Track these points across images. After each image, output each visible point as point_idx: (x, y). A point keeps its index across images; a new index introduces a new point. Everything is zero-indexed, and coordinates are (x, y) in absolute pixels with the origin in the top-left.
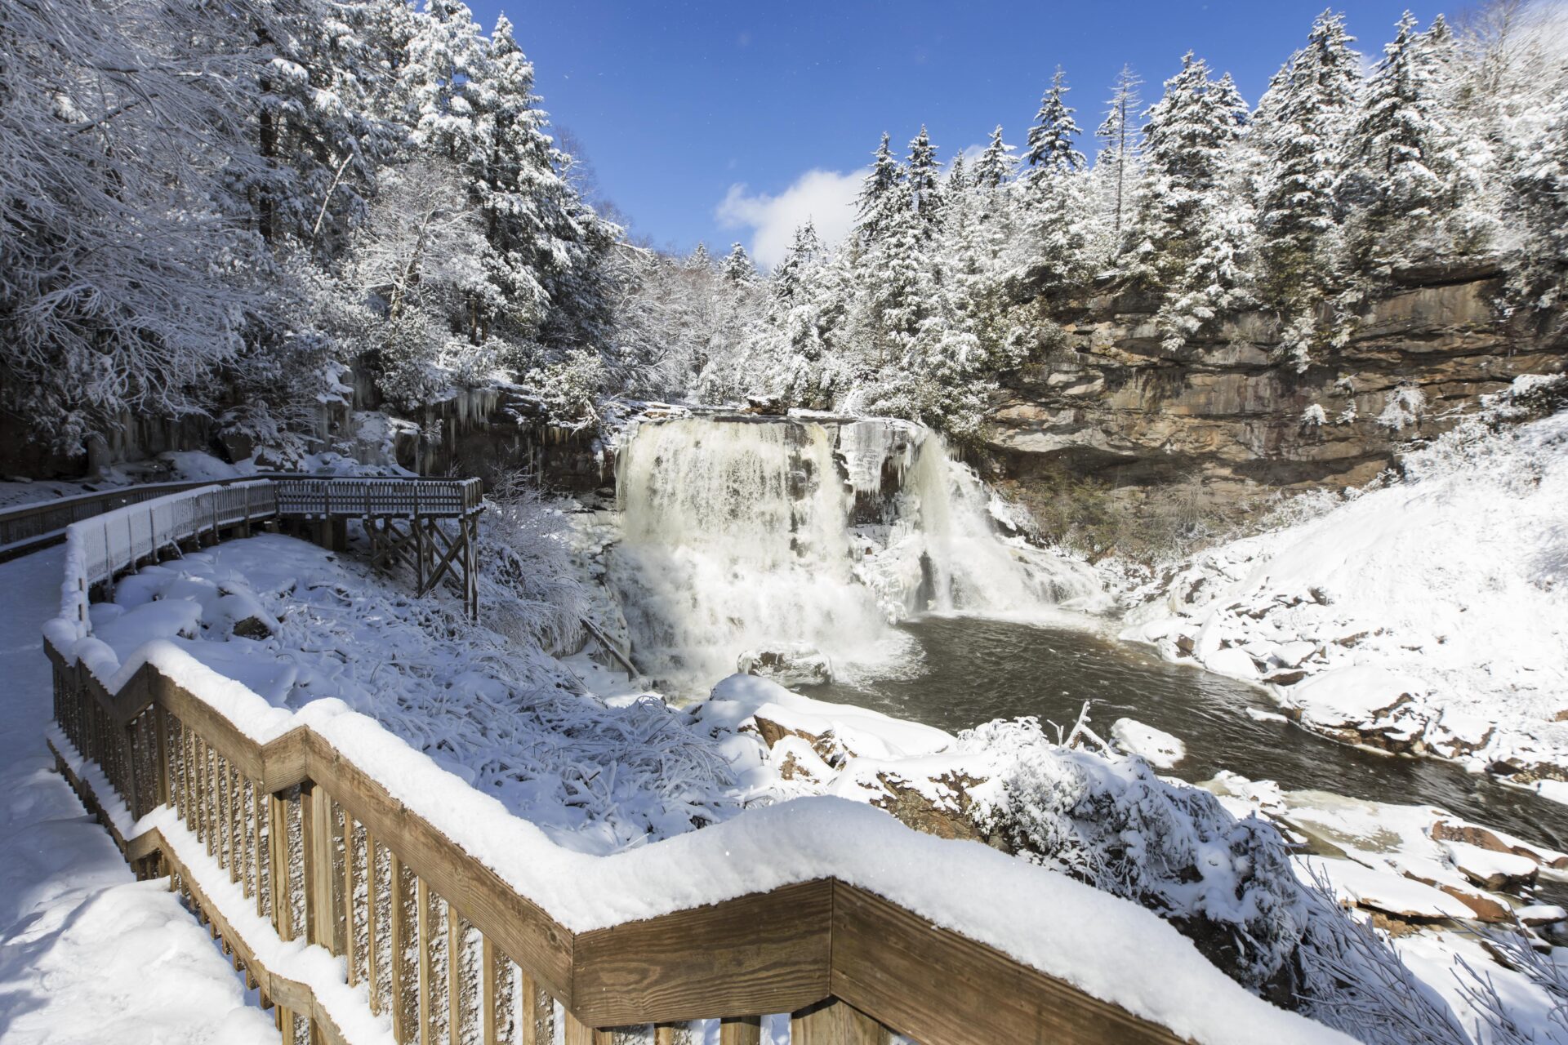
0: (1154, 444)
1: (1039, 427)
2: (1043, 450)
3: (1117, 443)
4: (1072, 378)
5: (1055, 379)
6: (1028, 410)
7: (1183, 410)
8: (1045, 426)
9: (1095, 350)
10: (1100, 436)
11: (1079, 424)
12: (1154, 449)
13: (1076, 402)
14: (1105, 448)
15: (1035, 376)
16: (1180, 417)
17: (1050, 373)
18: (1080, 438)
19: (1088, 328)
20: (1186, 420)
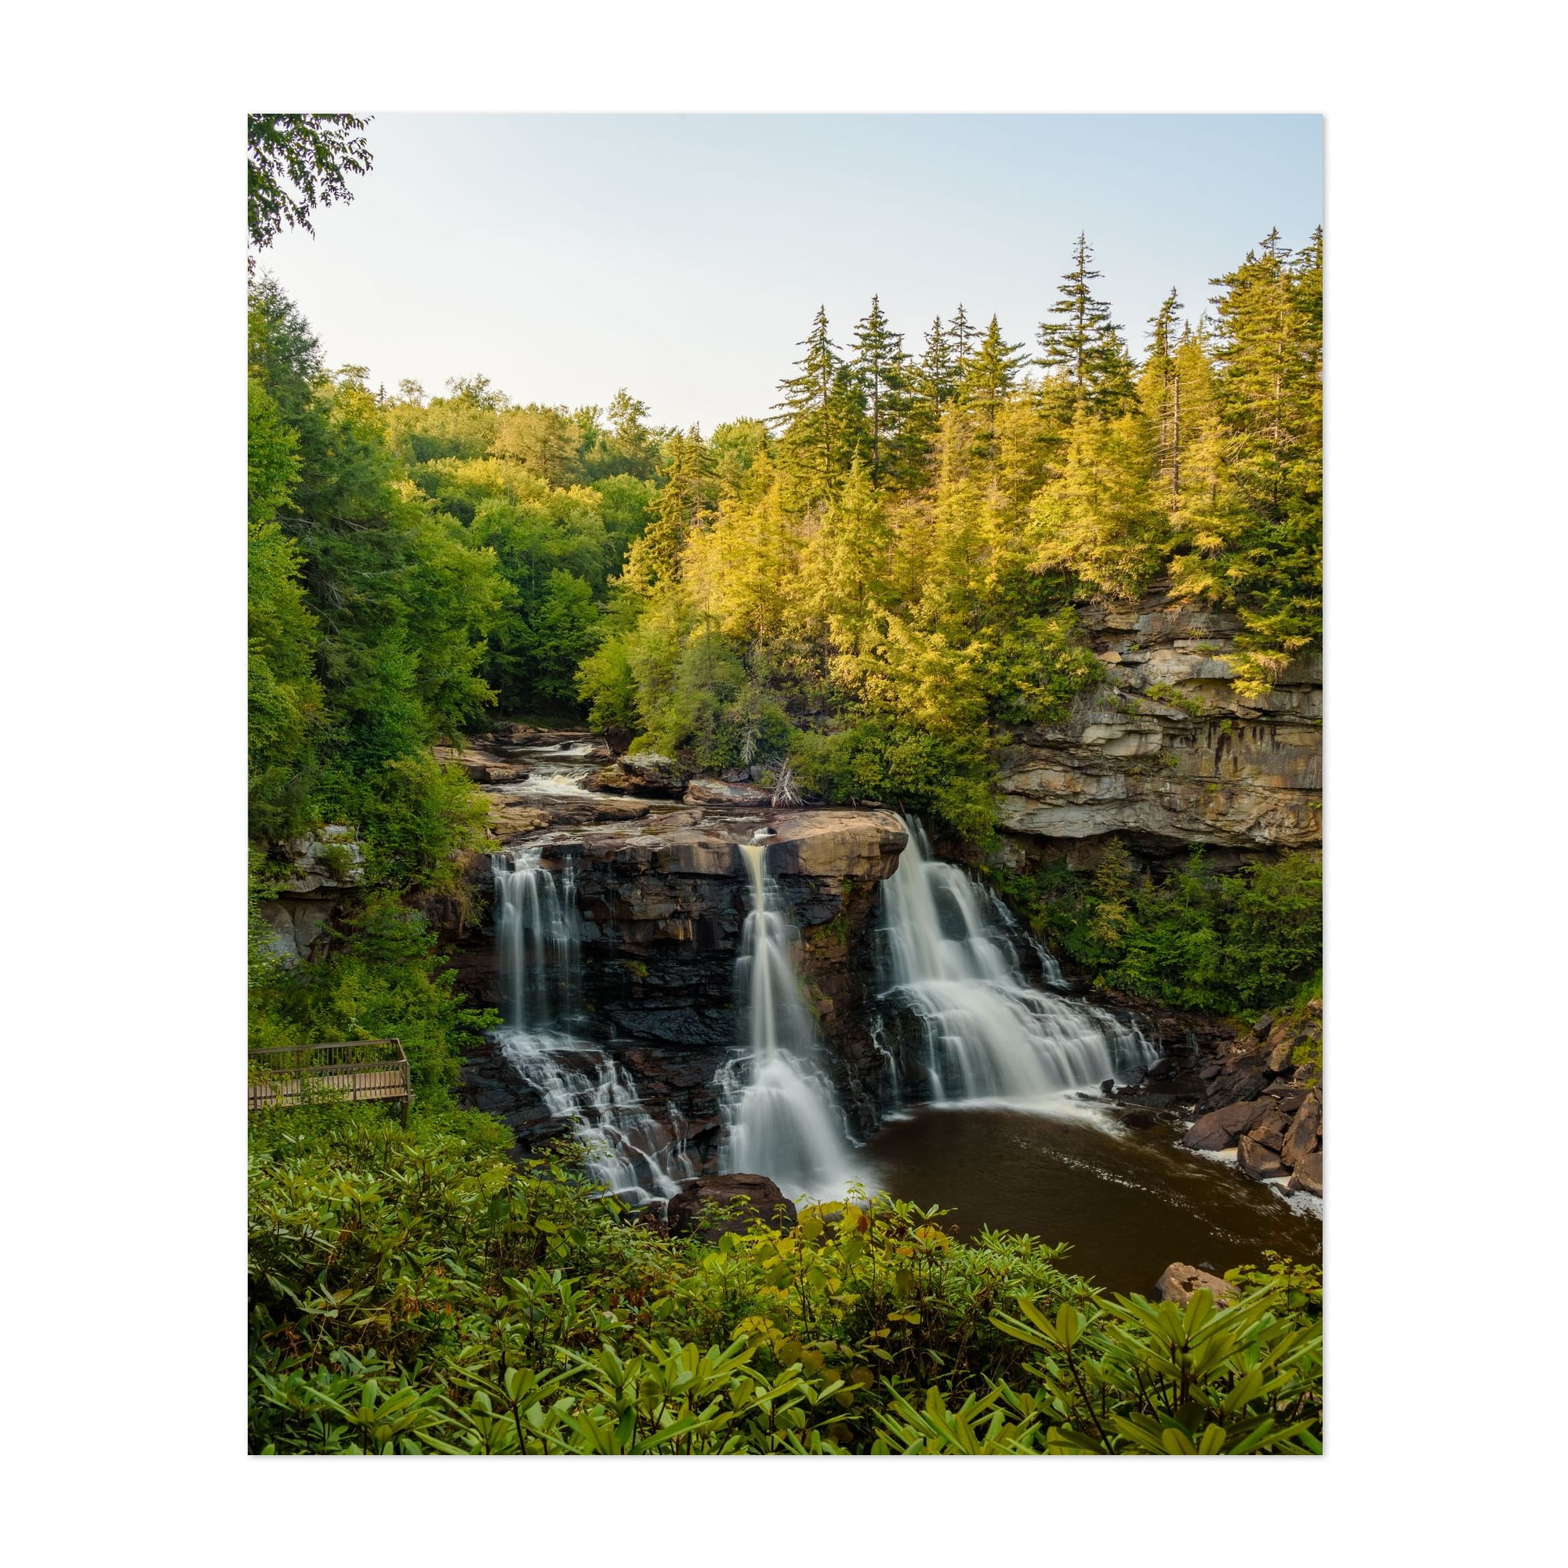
0: (1239, 828)
1: (1071, 800)
2: (1079, 835)
3: (1186, 826)
4: (1117, 732)
5: (1092, 735)
6: (1056, 778)
7: (1275, 782)
8: (1081, 799)
9: (1149, 690)
10: (1161, 815)
11: (1130, 800)
12: (1238, 834)
13: (1122, 766)
14: (1168, 832)
15: (1062, 731)
16: (1273, 790)
17: (1084, 728)
18: (1130, 818)
19: (1138, 658)
20: (1280, 796)
